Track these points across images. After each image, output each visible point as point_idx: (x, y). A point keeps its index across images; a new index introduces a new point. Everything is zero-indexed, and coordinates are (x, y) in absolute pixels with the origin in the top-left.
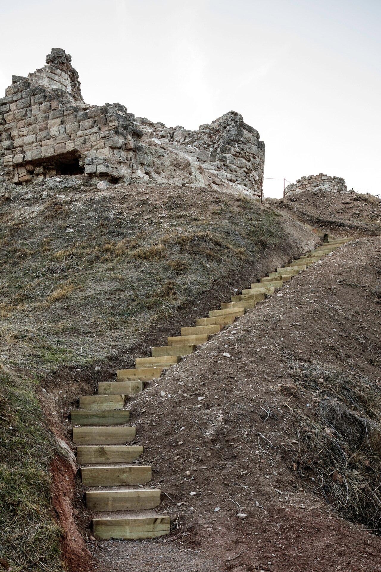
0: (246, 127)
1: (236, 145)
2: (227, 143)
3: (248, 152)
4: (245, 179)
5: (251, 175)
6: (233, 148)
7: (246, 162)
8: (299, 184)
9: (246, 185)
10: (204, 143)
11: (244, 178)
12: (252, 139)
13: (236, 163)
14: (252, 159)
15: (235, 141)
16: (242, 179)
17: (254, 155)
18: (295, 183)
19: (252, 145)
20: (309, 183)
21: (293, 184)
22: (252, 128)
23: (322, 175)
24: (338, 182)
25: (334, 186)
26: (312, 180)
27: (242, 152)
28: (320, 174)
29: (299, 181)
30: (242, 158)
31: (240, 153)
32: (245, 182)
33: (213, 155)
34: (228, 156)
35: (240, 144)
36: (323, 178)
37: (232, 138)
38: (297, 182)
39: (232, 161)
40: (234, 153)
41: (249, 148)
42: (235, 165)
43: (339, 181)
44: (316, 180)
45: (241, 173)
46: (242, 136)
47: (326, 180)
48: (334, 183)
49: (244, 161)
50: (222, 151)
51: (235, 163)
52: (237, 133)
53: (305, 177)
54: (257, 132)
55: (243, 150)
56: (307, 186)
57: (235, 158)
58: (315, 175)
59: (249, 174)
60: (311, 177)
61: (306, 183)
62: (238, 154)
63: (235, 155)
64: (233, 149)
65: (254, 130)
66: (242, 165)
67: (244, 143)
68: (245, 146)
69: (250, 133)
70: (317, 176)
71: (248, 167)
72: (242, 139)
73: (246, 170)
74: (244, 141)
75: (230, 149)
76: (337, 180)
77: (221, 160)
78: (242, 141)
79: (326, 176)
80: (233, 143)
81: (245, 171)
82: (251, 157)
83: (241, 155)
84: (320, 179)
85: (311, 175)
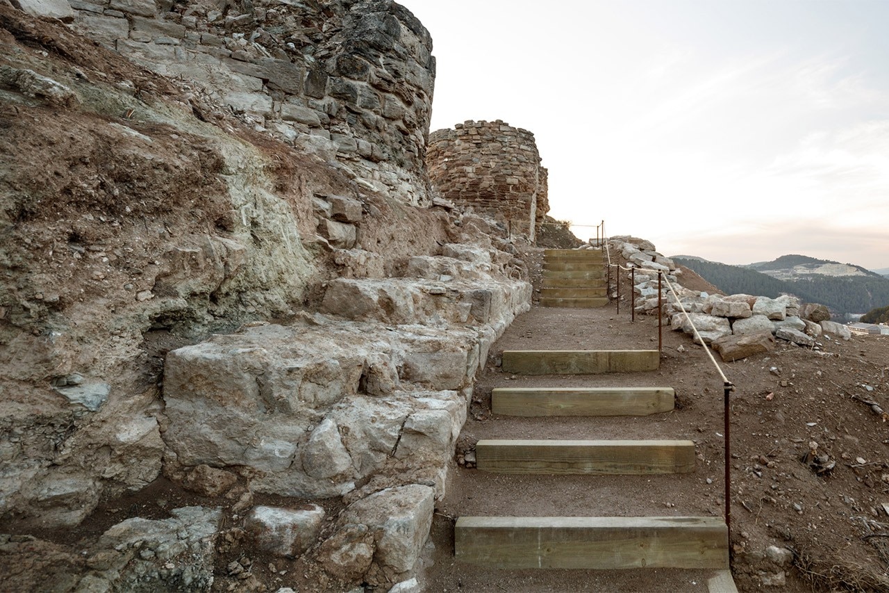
0: (407, 17)
1: (381, 60)
2: (358, 51)
3: (408, 82)
4: (400, 149)
5: (412, 137)
6: (373, 67)
7: (404, 106)
8: (460, 132)
9: (401, 165)
10: (287, 36)
11: (397, 146)
12: (419, 49)
13: (380, 106)
14: (416, 99)
15: (378, 47)
16: (395, 150)
17: (419, 88)
18: (453, 128)
19: (417, 65)
20: (479, 134)
21: (449, 129)
22: (418, 22)
23: (499, 123)
24: (525, 139)
25: (520, 144)
26: (483, 129)
27: (395, 81)
28: (497, 121)
29: (459, 127)
30: (393, 96)
31: (390, 82)
32: (400, 156)
33: (317, 77)
34: (360, 85)
35: (391, 57)
36: (502, 128)
37: (370, 38)
38: (457, 129)
39: (371, 101)
40: (376, 80)
41: (412, 72)
42: (376, 112)
43: (527, 137)
44: (490, 130)
45: (391, 134)
46: (396, 37)
47: (508, 133)
48: (519, 140)
49: (400, 103)
50: (343, 71)
51: (378, 106)
52: (383, 26)
53: (472, 121)
54: (428, 33)
55: (397, 74)
56: (474, 137)
57: (378, 92)
58: (489, 121)
59: (407, 134)
60: (483, 123)
61: (473, 131)
62: (385, 85)
63: (377, 87)
64: (372, 70)
65: (424, 27)
66: (394, 114)
67: (399, 56)
68: (403, 64)
69: (415, 34)
70: (492, 123)
71: (407, 119)
72: (395, 46)
73: (403, 127)
74: (402, 53)
75: (364, 69)
76: (524, 135)
77: (338, 96)
78: (396, 52)
79: (506, 125)
80: (372, 52)
81: (399, 129)
82: (414, 95)
83: (391, 89)
84: (498, 129)
85: (482, 120)
